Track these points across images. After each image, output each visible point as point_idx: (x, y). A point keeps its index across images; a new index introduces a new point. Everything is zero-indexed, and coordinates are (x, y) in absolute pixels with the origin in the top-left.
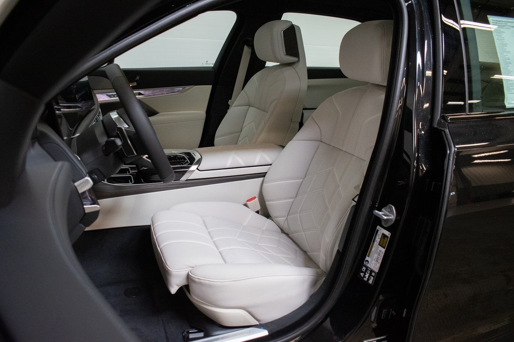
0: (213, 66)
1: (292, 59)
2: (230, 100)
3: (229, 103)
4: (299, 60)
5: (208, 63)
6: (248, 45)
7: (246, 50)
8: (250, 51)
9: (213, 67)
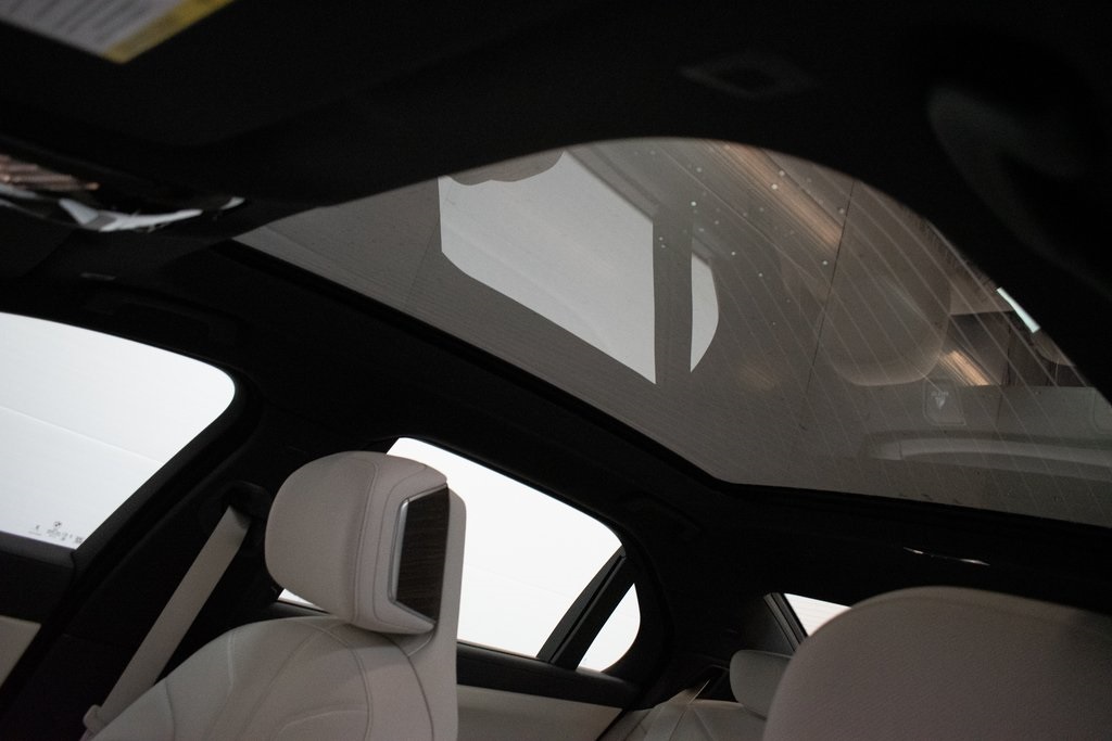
0: (75, 546)
1: (408, 620)
2: (94, 707)
3: (88, 718)
4: (434, 631)
5: (60, 529)
6: (241, 511)
7: (228, 530)
8: (244, 532)
9: (72, 553)
